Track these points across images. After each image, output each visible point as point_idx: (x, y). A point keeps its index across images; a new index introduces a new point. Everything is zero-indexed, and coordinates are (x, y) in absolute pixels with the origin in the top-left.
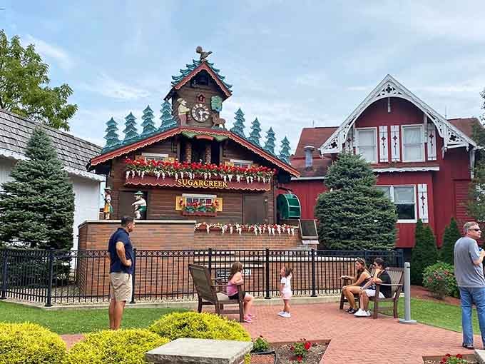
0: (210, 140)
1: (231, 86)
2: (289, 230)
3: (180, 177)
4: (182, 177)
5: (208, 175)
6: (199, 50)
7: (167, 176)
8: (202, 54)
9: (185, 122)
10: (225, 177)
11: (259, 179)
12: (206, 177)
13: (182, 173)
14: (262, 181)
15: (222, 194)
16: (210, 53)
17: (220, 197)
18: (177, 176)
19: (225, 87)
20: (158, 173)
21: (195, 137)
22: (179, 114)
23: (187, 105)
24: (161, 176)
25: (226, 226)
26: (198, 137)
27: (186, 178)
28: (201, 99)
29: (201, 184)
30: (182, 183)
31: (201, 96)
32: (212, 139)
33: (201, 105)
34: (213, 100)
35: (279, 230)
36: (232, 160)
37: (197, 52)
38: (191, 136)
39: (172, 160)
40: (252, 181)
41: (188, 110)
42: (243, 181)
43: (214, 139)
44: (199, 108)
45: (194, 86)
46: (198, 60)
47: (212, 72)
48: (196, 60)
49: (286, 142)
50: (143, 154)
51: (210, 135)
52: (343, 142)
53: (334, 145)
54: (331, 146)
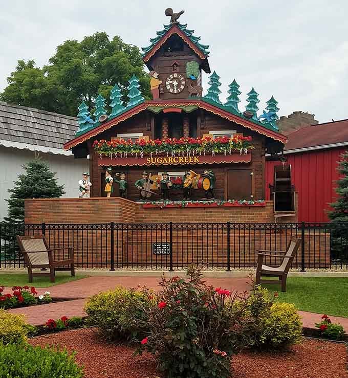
0: (179, 113)
1: (208, 47)
6: (169, 12)
8: (173, 16)
9: (158, 96)
16: (182, 12)
19: (199, 49)
21: (162, 111)
22: (151, 88)
23: (159, 78)
28: (175, 68)
29: (171, 161)
30: (151, 162)
31: (175, 64)
32: (180, 111)
33: (176, 75)
34: (188, 67)
36: (211, 132)
37: (167, 15)
38: (157, 111)
39: (146, 139)
41: (161, 82)
43: (183, 111)
44: (174, 78)
45: (167, 54)
46: (168, 24)
47: (185, 35)
48: (166, 25)
49: (272, 103)
50: (119, 135)
51: (177, 107)
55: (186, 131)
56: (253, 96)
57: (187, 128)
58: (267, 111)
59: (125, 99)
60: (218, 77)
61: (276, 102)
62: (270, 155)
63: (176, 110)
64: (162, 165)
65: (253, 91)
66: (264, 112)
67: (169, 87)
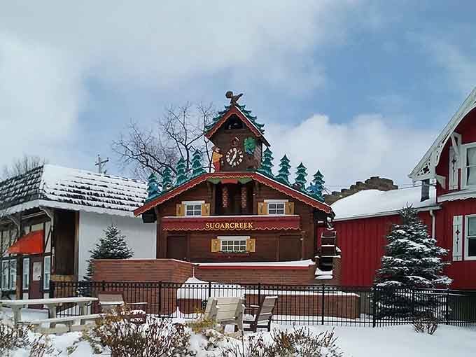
0: (234, 184)
1: (263, 126)
6: (229, 95)
8: (232, 98)
15: (255, 235)
16: (241, 95)
17: (253, 238)
19: (254, 128)
21: (220, 183)
26: (223, 183)
28: (235, 143)
29: (227, 226)
30: (210, 227)
31: (235, 140)
32: (236, 182)
33: (235, 150)
34: (246, 142)
36: (266, 201)
37: (228, 97)
38: (215, 182)
39: (208, 206)
41: (222, 156)
43: (239, 182)
44: (234, 152)
45: (227, 131)
46: (229, 105)
48: (227, 105)
49: (318, 176)
50: (183, 203)
51: (234, 179)
52: (436, 167)
53: (426, 170)
54: (423, 172)
55: (244, 199)
56: (301, 169)
57: (245, 196)
58: (314, 184)
60: (271, 153)
61: (321, 176)
62: (322, 222)
63: (233, 181)
64: (219, 230)
65: (301, 165)
66: (311, 184)
67: (228, 160)
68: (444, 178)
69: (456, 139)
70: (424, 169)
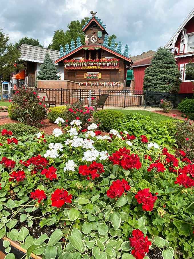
0: (93, 50)
1: (105, 26)
2: (118, 84)
3: (82, 65)
4: (83, 65)
5: (92, 64)
6: (92, 13)
7: (77, 66)
9: (87, 44)
10: (98, 64)
11: (112, 64)
12: (91, 65)
13: (83, 64)
14: (113, 65)
16: (96, 13)
18: (81, 65)
19: (102, 26)
20: (74, 65)
21: (88, 49)
22: (85, 41)
23: (88, 37)
24: (76, 66)
25: (93, 83)
26: (89, 49)
27: (84, 66)
28: (94, 33)
29: (90, 68)
30: (83, 68)
31: (94, 32)
32: (94, 49)
33: (94, 36)
34: (98, 33)
35: (114, 84)
36: (106, 57)
37: (91, 13)
38: (86, 49)
40: (109, 65)
41: (89, 39)
42: (106, 65)
43: (95, 49)
45: (91, 28)
47: (97, 21)
48: (91, 17)
50: (74, 58)
52: (175, 43)
53: (171, 45)
54: (170, 45)
55: (97, 57)
56: (120, 44)
57: (98, 55)
59: (76, 46)
63: (92, 49)
64: (87, 69)
67: (91, 40)
68: (178, 48)
69: (184, 31)
70: (170, 44)
